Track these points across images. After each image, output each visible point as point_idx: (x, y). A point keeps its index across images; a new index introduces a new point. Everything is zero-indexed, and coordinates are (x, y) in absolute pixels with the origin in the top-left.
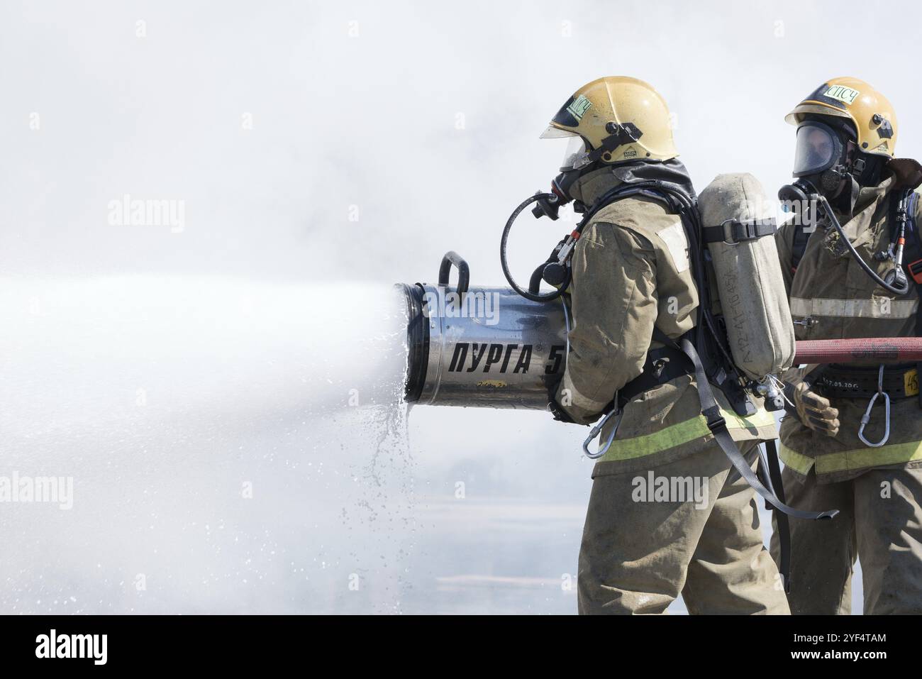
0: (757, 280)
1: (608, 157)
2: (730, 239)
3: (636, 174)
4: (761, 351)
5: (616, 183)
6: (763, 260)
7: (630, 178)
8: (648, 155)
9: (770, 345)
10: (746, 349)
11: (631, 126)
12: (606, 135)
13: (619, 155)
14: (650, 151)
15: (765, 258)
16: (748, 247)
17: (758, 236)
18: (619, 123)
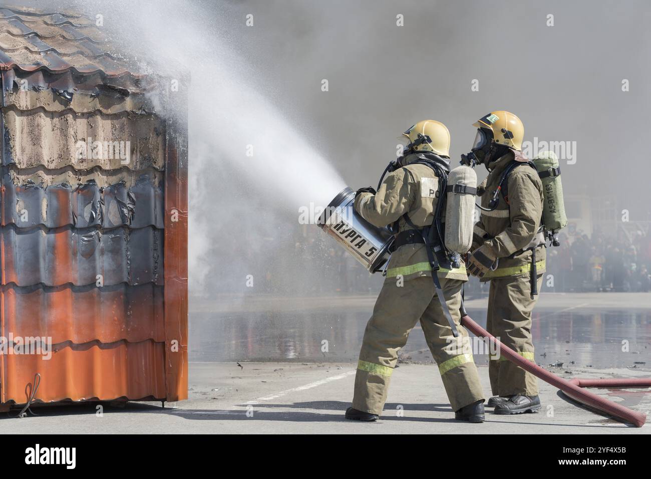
0: (460, 210)
1: (417, 148)
2: (453, 191)
3: (426, 156)
4: (454, 240)
5: (416, 159)
6: (465, 203)
7: (423, 157)
8: (432, 150)
9: (458, 238)
10: (449, 238)
11: (428, 137)
12: (416, 138)
13: (420, 148)
14: (434, 149)
15: (466, 202)
16: (460, 197)
17: (465, 193)
18: (424, 135)
